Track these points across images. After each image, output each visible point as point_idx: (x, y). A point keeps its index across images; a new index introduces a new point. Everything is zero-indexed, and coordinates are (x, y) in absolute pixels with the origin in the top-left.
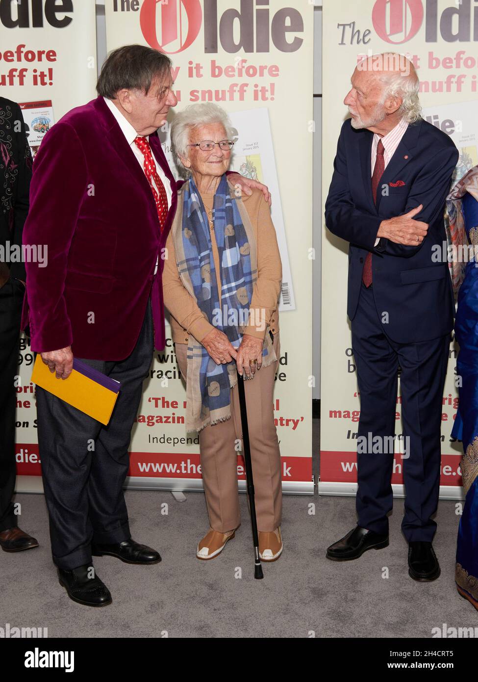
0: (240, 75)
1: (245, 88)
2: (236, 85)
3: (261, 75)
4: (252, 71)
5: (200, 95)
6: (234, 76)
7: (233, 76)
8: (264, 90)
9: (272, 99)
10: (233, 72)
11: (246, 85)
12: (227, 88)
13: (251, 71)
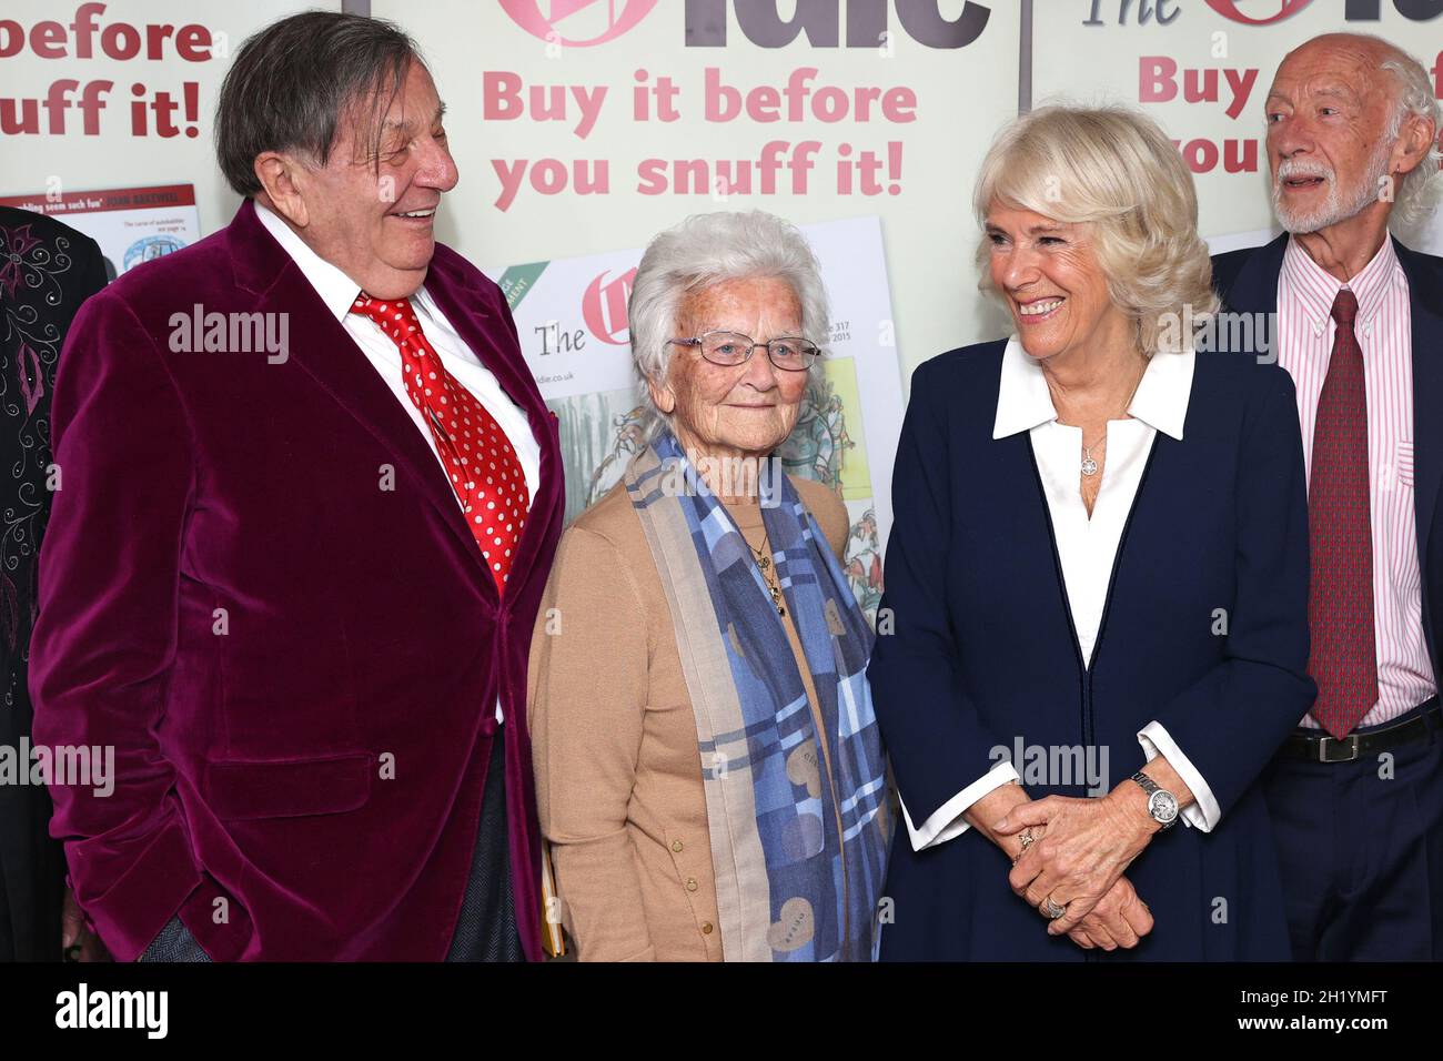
0: (796, 115)
1: (811, 156)
2: (783, 146)
3: (862, 115)
4: (832, 104)
5: (669, 174)
6: (778, 118)
7: (774, 117)
8: (868, 162)
9: (895, 190)
10: (773, 105)
11: (815, 146)
12: (755, 157)
13: (830, 104)
